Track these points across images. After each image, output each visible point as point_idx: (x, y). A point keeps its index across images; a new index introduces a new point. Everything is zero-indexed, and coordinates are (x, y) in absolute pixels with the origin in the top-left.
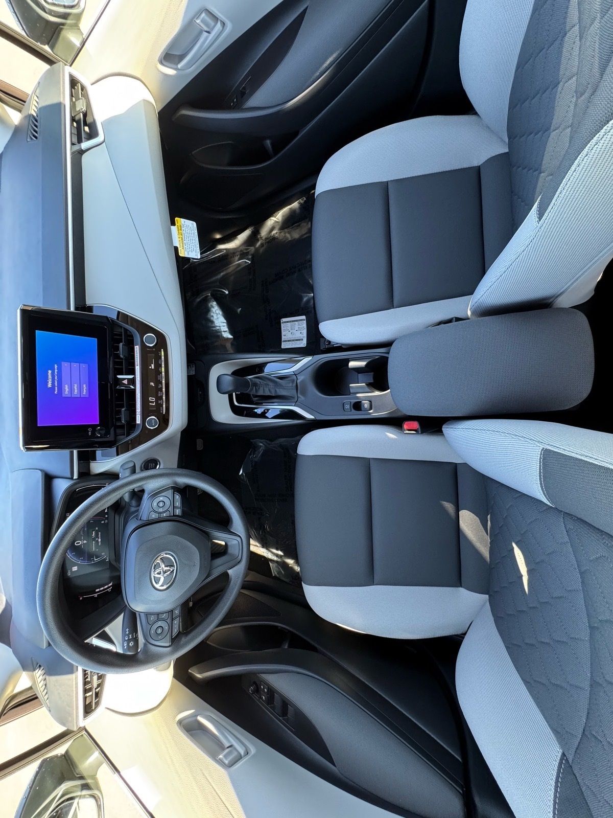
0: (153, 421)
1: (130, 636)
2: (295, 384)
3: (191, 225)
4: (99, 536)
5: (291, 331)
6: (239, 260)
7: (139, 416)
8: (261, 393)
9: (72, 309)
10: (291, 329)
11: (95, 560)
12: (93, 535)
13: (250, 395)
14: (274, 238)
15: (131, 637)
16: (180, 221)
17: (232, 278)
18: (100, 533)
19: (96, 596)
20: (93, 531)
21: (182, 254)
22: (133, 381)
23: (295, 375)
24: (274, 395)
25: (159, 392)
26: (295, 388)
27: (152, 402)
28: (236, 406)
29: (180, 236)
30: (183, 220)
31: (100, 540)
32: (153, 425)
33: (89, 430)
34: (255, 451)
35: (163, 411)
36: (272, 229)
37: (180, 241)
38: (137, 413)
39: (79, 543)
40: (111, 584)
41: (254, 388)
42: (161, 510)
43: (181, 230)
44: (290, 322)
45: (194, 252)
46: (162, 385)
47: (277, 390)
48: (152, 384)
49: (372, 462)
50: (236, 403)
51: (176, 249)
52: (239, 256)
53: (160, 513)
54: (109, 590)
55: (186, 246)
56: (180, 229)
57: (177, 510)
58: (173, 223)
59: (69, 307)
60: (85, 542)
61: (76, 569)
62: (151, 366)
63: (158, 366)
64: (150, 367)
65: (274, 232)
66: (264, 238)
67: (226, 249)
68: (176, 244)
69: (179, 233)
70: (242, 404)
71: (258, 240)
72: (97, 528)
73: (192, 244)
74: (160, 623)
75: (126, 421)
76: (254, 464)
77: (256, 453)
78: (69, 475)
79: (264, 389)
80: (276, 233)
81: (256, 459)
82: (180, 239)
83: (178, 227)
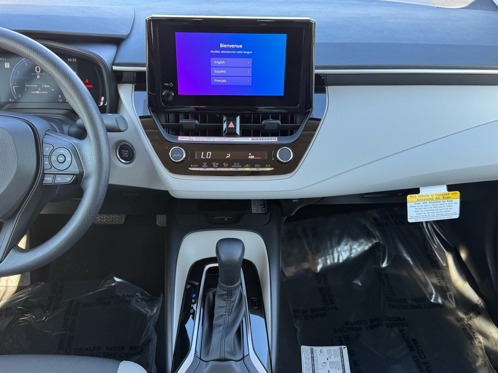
0: (179, 155)
2: (228, 356)
3: (452, 211)
4: (43, 92)
5: (327, 362)
7: (188, 140)
8: (218, 302)
9: (316, 71)
10: (331, 363)
11: (14, 87)
12: (45, 86)
13: (216, 287)
14: (471, 338)
16: (456, 197)
18: (46, 92)
21: (411, 199)
22: (232, 133)
23: (243, 358)
24: (214, 322)
25: (217, 164)
26: (222, 356)
27: (205, 155)
28: (204, 268)
29: (435, 197)
30: (458, 201)
31: (38, 92)
32: (174, 155)
33: (171, 83)
35: (193, 167)
37: (428, 196)
38: (191, 137)
39: (38, 71)
41: (225, 293)
42: (54, 158)
43: (444, 198)
44: (343, 361)
45: (415, 214)
46: (226, 167)
47: (221, 328)
48: (229, 156)
51: (416, 191)
53: (50, 157)
55: (422, 204)
56: (444, 197)
58: (451, 188)
59: (317, 68)
61: (6, 67)
62: (252, 155)
63: (252, 163)
64: (250, 154)
65: (481, 338)
67: (447, 266)
68: (424, 191)
69: (439, 195)
72: (53, 90)
73: (426, 212)
75: (182, 124)
76: (127, 299)
77: (144, 303)
78: (116, 62)
79: (224, 307)
80: (480, 342)
81: (133, 302)
82: (430, 197)
83: (446, 194)
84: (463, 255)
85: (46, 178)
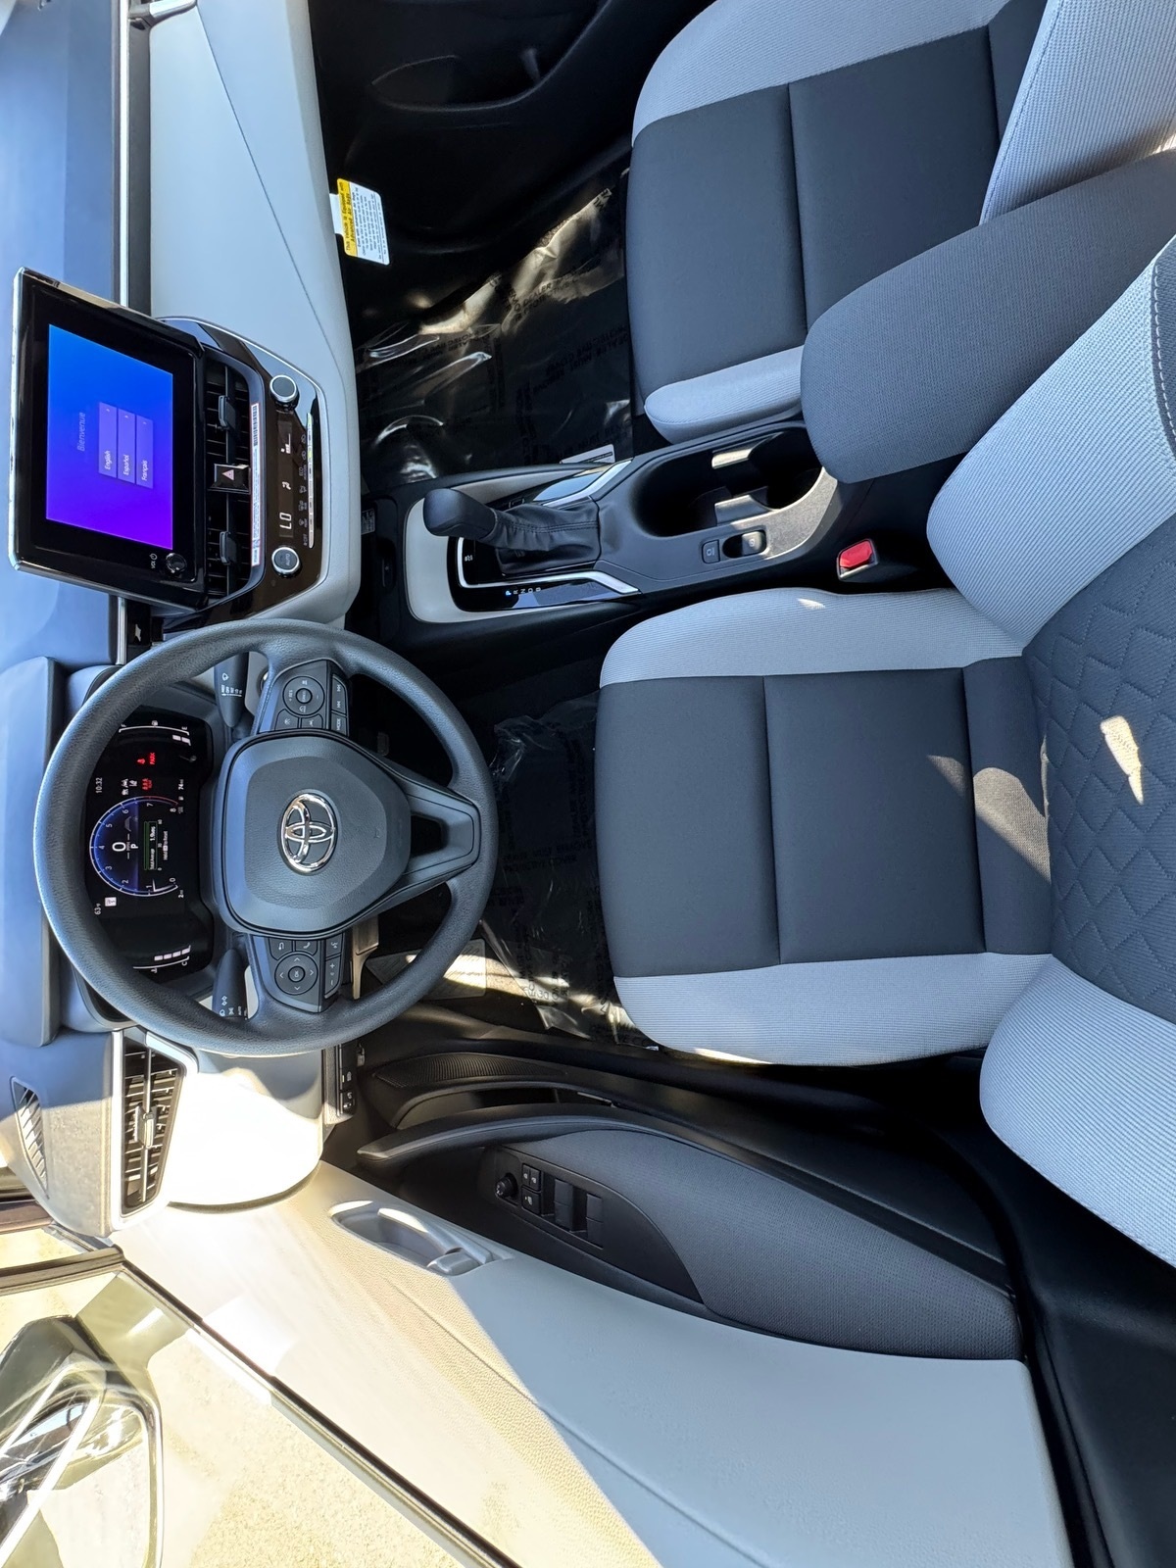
0: (287, 556)
1: (231, 1010)
2: (593, 518)
3: (369, 198)
4: (165, 839)
6: (469, 352)
7: (258, 549)
8: (518, 544)
9: (124, 303)
11: (155, 890)
12: (152, 835)
13: (493, 548)
14: (543, 300)
15: (231, 1013)
16: (348, 187)
17: (453, 391)
18: (166, 833)
19: (155, 971)
20: (151, 825)
21: (352, 251)
22: (245, 477)
23: (595, 501)
24: (547, 549)
25: (301, 502)
26: (594, 524)
27: (287, 523)
28: (464, 588)
29: (348, 216)
30: (353, 185)
31: (165, 848)
32: (288, 564)
33: (151, 556)
34: (504, 759)
35: (308, 543)
36: (540, 277)
37: (346, 224)
38: (253, 544)
39: (122, 847)
40: (186, 951)
41: (505, 529)
42: (303, 709)
43: (349, 203)
45: (376, 251)
46: (307, 488)
47: (556, 535)
48: (286, 485)
49: (771, 691)
50: (463, 583)
51: (339, 239)
52: (467, 345)
53: (300, 717)
54: (184, 962)
55: (360, 237)
56: (347, 201)
57: (339, 720)
58: (334, 189)
59: (117, 299)
60: (134, 846)
61: (114, 904)
62: (285, 448)
63: (299, 446)
64: (283, 450)
65: (544, 285)
66: (521, 302)
67: (440, 335)
68: (339, 230)
69: (345, 208)
70: (477, 584)
71: (508, 308)
72: (160, 822)
73: (372, 236)
74: (297, 961)
75: (230, 560)
78: (107, 657)
79: (525, 537)
80: (548, 286)
81: (507, 778)
82: (348, 221)
83: (343, 198)
84: (423, 303)
85: (338, 729)
